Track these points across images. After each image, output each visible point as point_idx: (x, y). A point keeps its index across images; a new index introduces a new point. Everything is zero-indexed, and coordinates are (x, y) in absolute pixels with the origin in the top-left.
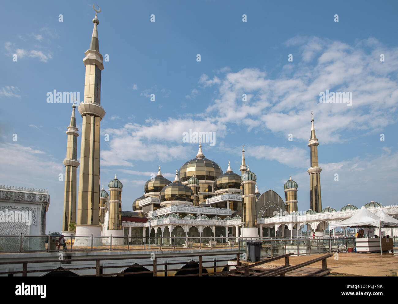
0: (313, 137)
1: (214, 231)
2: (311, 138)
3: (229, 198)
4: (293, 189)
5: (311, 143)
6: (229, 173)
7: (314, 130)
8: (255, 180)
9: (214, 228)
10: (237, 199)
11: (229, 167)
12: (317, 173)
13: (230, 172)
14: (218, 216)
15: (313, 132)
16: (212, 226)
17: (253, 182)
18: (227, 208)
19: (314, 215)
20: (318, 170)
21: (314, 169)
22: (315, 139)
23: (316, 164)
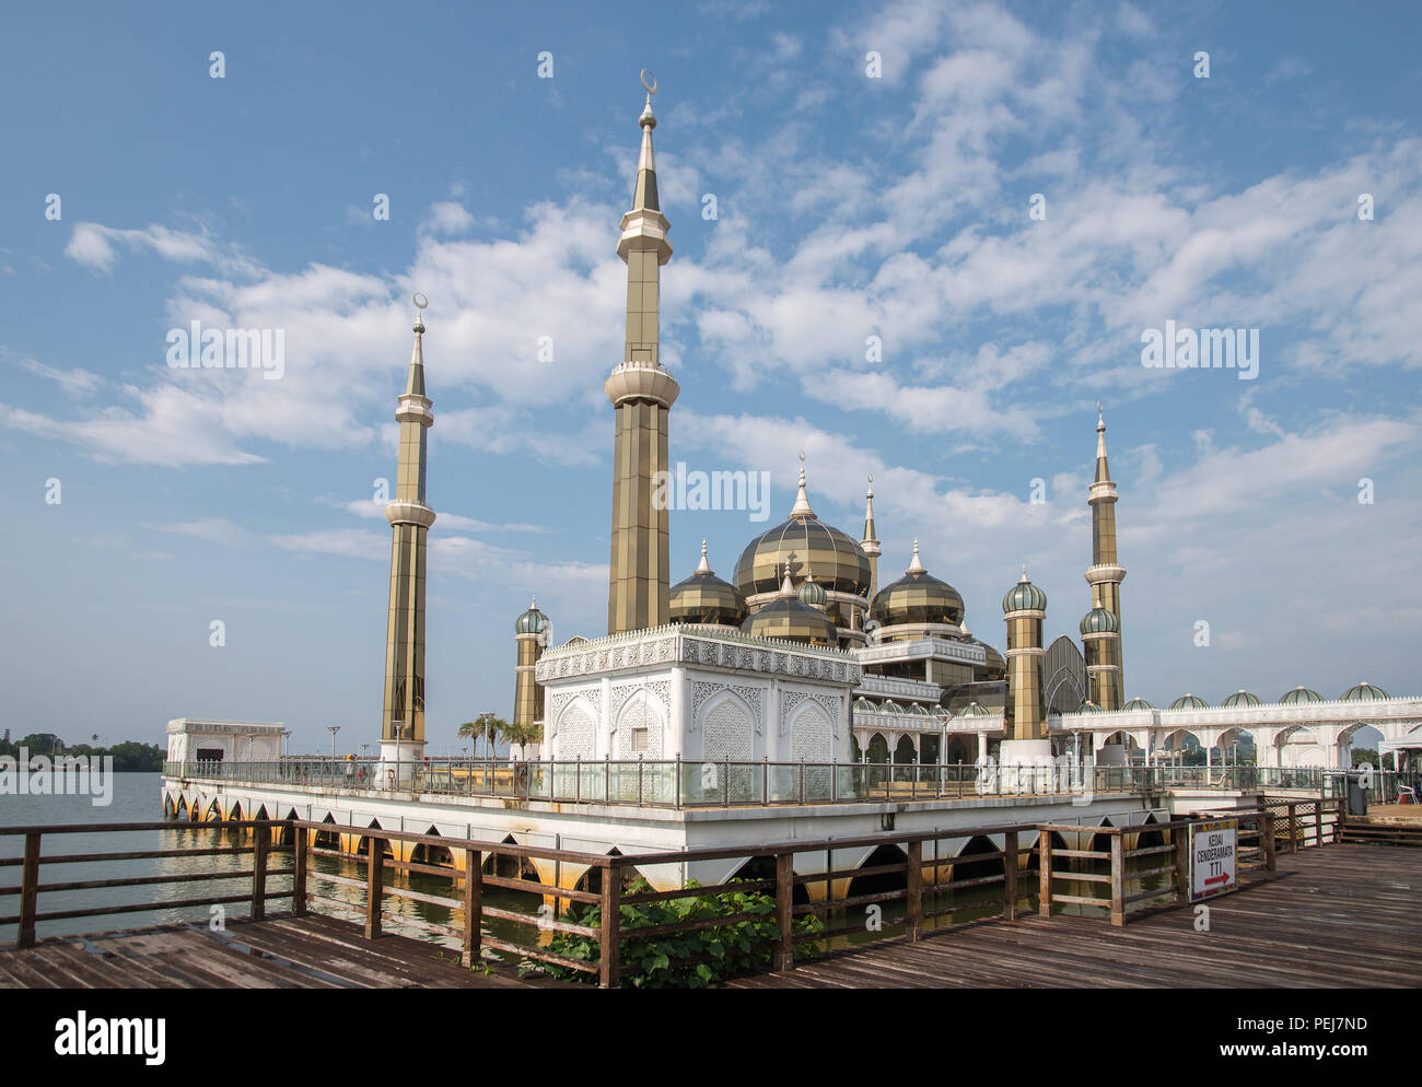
0: (1103, 479)
1: (917, 747)
2: (1097, 479)
3: (936, 652)
4: (1110, 635)
5: (1100, 496)
6: (916, 576)
7: (1105, 458)
8: (1041, 607)
9: (918, 738)
10: (951, 655)
11: (916, 557)
12: (1113, 583)
13: (916, 573)
14: (896, 701)
15: (1102, 463)
16: (914, 733)
17: (1036, 613)
18: (925, 680)
19: (1210, 711)
20: (1117, 573)
21: (1105, 569)
22: (1109, 484)
23: (1112, 559)
